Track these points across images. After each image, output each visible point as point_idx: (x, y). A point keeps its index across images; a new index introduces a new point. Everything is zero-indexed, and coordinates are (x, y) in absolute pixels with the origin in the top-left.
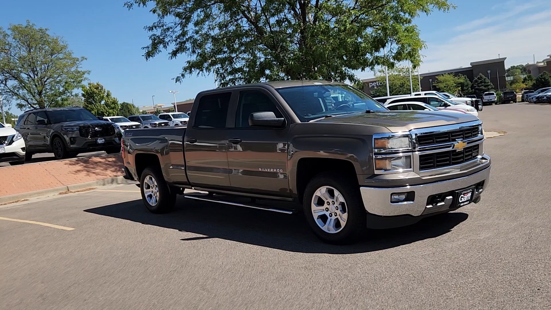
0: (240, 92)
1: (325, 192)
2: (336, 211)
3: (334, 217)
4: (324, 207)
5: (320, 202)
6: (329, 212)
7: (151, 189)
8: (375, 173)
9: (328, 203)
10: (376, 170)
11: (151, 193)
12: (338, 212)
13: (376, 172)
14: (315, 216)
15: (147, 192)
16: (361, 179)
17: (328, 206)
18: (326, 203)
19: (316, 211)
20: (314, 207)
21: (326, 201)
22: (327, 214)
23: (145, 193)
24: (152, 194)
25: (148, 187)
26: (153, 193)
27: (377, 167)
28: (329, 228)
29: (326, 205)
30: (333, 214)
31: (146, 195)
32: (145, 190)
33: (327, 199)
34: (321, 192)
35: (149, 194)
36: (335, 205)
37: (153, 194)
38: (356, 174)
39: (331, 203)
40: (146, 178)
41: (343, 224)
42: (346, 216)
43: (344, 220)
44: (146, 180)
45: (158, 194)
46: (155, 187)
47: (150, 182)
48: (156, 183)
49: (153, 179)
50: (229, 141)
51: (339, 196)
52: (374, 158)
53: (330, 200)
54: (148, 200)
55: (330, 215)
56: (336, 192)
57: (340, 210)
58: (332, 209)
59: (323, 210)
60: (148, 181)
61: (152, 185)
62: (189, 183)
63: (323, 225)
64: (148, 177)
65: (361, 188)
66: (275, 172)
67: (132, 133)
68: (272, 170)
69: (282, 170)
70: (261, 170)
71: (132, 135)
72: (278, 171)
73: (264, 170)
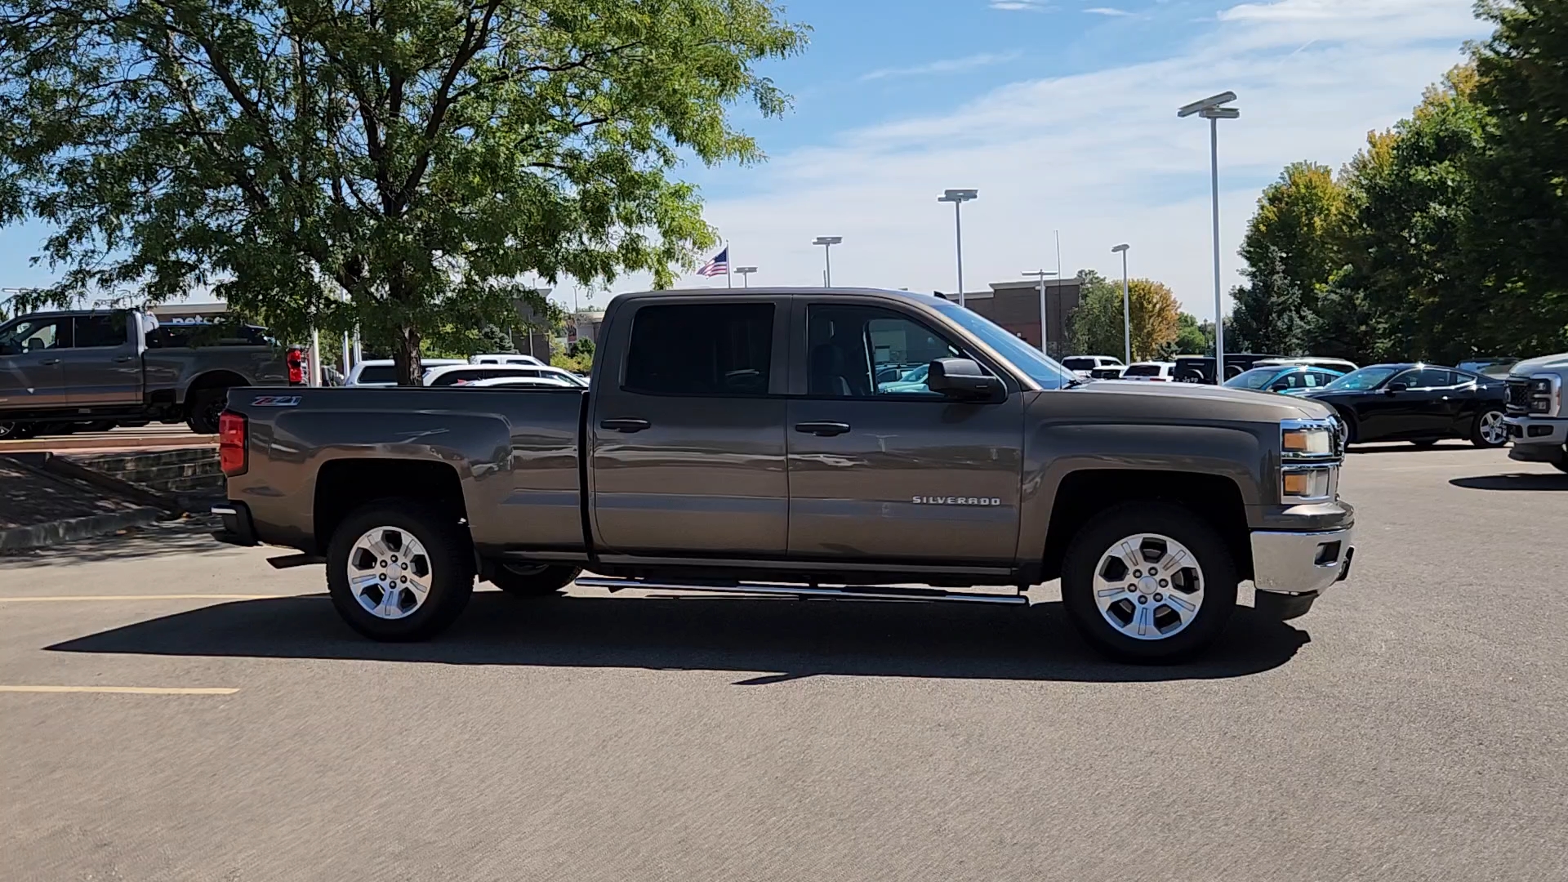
0: (809, 305)
1: (1138, 547)
2: (1160, 590)
3: (1152, 604)
4: (1125, 583)
5: (1116, 571)
6: (1138, 594)
7: (378, 569)
8: (1283, 502)
9: (1138, 574)
10: (1285, 495)
11: (377, 581)
12: (1169, 591)
13: (1285, 500)
14: (1103, 605)
15: (358, 579)
16: (1252, 515)
17: (1135, 581)
18: (1131, 571)
19: (1104, 592)
20: (1100, 583)
21: (1132, 569)
22: (1133, 597)
23: (350, 581)
24: (381, 583)
25: (367, 560)
26: (388, 580)
27: (1287, 489)
28: (1141, 629)
29: (1130, 578)
30: (1150, 598)
31: (356, 589)
32: (353, 572)
33: (1136, 564)
34: (1126, 548)
35: (372, 582)
36: (1158, 577)
37: (385, 584)
38: (1243, 505)
39: (1145, 573)
40: (368, 533)
41: (1187, 617)
42: (1197, 598)
43: (1192, 608)
44: (364, 542)
45: (427, 581)
46: (399, 563)
47: (383, 546)
48: (419, 549)
49: (407, 538)
50: (800, 429)
51: (1180, 555)
52: (1283, 469)
53: (1145, 567)
54: (364, 603)
55: (1143, 599)
56: (1174, 547)
57: (1177, 587)
58: (1147, 585)
59: (1123, 590)
60: (373, 543)
61: (388, 556)
62: (588, 545)
63: (1122, 624)
64: (381, 532)
65: (1252, 535)
66: (972, 505)
67: (294, 398)
68: (960, 501)
69: (998, 500)
70: (919, 501)
71: (295, 404)
72: (984, 502)
73: (931, 502)
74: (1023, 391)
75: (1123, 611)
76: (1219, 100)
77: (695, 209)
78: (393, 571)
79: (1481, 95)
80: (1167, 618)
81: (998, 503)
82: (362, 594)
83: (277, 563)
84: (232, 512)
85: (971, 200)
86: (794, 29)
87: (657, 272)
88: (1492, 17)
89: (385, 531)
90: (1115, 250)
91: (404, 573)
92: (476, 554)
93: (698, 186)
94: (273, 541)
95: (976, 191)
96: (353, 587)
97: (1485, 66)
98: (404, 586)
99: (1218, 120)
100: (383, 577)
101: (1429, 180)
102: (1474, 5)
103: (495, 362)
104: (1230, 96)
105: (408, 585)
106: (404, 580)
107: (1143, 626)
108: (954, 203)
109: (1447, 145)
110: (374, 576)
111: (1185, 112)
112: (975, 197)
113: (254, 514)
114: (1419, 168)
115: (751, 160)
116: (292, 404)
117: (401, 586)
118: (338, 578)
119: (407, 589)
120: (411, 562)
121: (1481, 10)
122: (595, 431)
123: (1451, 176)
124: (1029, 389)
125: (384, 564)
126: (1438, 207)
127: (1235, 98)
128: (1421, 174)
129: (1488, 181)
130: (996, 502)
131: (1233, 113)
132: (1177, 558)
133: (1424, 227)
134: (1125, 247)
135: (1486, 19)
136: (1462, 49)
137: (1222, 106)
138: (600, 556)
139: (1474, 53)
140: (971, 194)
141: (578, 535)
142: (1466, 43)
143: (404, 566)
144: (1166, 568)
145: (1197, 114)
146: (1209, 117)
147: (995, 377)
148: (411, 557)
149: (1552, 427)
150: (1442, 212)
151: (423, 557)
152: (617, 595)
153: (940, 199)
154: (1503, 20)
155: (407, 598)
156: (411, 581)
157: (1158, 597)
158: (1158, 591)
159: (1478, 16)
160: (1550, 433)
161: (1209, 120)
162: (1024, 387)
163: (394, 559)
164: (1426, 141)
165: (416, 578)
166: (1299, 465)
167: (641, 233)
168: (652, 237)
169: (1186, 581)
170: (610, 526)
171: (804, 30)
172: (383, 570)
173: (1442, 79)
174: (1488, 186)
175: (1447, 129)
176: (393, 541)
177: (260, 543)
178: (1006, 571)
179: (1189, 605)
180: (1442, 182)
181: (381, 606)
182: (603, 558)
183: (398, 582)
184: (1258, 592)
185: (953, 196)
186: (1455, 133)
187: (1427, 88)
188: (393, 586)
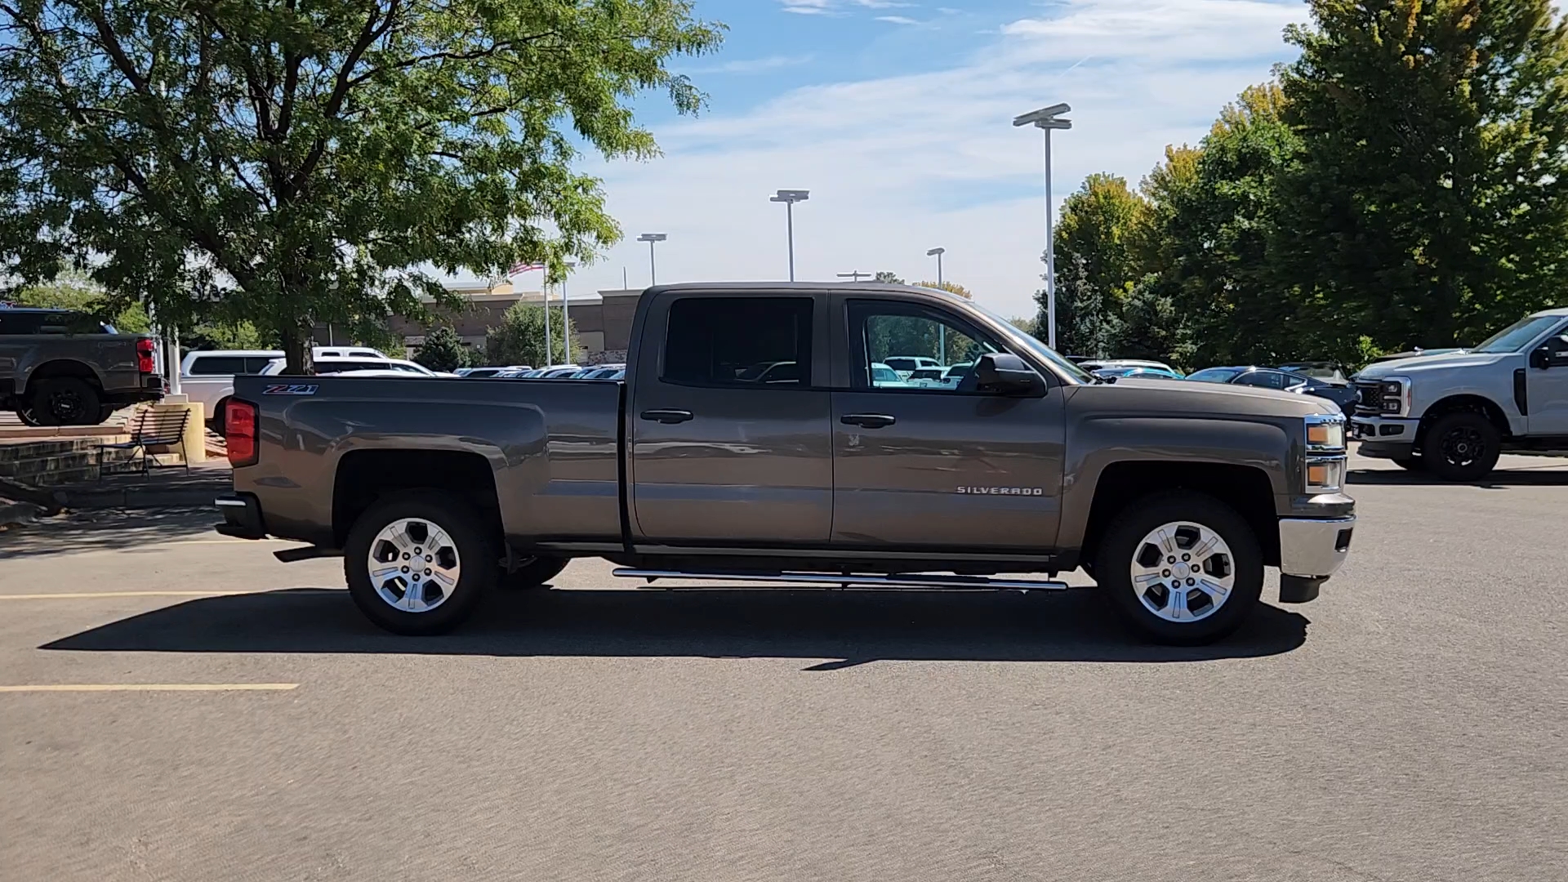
0: (848, 300)
1: (1173, 535)
2: (1192, 575)
3: (1185, 588)
4: (1159, 569)
5: (1151, 557)
6: (1172, 578)
7: (400, 562)
8: (1307, 492)
9: (1171, 560)
10: (1309, 485)
11: (399, 573)
12: (1201, 575)
13: (1309, 490)
14: (1140, 589)
15: (379, 572)
16: (1281, 503)
17: (1169, 567)
18: (1165, 558)
19: (1141, 577)
20: (1137, 569)
21: (1166, 555)
22: (1167, 582)
23: (371, 575)
24: (404, 576)
26: (411, 573)
27: (1311, 480)
28: (1175, 611)
29: (1164, 564)
30: (1184, 583)
31: (378, 583)
32: (373, 564)
33: (1171, 550)
34: (1162, 536)
35: (394, 575)
36: (1190, 563)
37: (408, 577)
38: (1273, 495)
39: (1179, 559)
40: (390, 526)
41: (1218, 601)
42: (1229, 582)
43: (1223, 591)
44: (386, 535)
45: (455, 573)
46: (423, 555)
47: (407, 538)
48: (446, 541)
49: (433, 529)
50: (845, 421)
51: (1212, 542)
52: (1307, 461)
53: (1178, 553)
54: (386, 596)
55: (1176, 584)
56: (1206, 534)
57: (1207, 572)
58: (1180, 570)
59: (1157, 575)
60: (396, 535)
61: (411, 548)
62: (626, 536)
63: (1157, 607)
64: (405, 524)
65: (1282, 522)
66: (1016, 495)
67: (310, 387)
68: (1004, 491)
69: (1040, 491)
70: (964, 491)
71: (312, 393)
72: (1027, 492)
73: (975, 492)
74: (1062, 386)
75: (1159, 596)
76: (1055, 111)
77: (598, 203)
78: (417, 563)
79: (1289, 116)
80: (1199, 601)
81: (1040, 493)
82: (383, 587)
83: (284, 556)
84: (243, 504)
85: (802, 201)
86: (710, 28)
87: (552, 266)
88: (1299, 42)
89: (409, 523)
90: (931, 253)
91: (428, 565)
92: (507, 546)
93: (601, 180)
94: (281, 535)
95: (808, 192)
96: (374, 580)
97: (1292, 88)
98: (428, 578)
99: (1052, 130)
100: (405, 570)
101: (1233, 194)
102: (1284, 30)
103: (337, 354)
104: (1064, 108)
105: (433, 577)
106: (428, 572)
107: (1177, 609)
108: (786, 203)
109: (1250, 162)
110: (396, 569)
111: (1020, 121)
112: (807, 198)
113: (265, 508)
114: (1224, 182)
115: (648, 156)
116: (308, 392)
117: (424, 579)
118: (357, 572)
119: (432, 582)
120: (436, 554)
121: (1290, 35)
122: (633, 422)
123: (1253, 190)
124: (1067, 384)
125: (407, 556)
126: (1241, 219)
127: (1069, 109)
128: (1225, 188)
129: (1299, 196)
130: (1038, 492)
131: (1066, 124)
132: (1209, 545)
133: (1230, 238)
134: (940, 251)
135: (1294, 44)
136: (1271, 71)
137: (1056, 117)
138: (636, 546)
139: (1282, 74)
140: (803, 195)
141: (615, 526)
142: (1275, 65)
143: (428, 558)
144: (1198, 554)
145: (1033, 123)
146: (1043, 128)
147: (1035, 372)
148: (436, 549)
149: (1403, 426)
150: (1246, 224)
151: (450, 549)
152: (655, 584)
153: (772, 199)
154: (1309, 45)
155: (432, 590)
156: (436, 573)
157: (1191, 582)
158: (1190, 576)
159: (1287, 40)
160: (1401, 432)
161: (1044, 131)
162: (1062, 383)
163: (418, 551)
164: (1230, 157)
165: (442, 570)
166: (1319, 458)
167: (536, 226)
168: (548, 230)
169: (1217, 566)
170: (648, 516)
171: (719, 29)
172: (406, 563)
173: (1237, 99)
174: (1298, 201)
175: (1248, 147)
176: (418, 534)
177: (268, 535)
178: (1044, 558)
179: (1220, 589)
180: (1245, 196)
181: (405, 599)
182: (640, 549)
183: (422, 574)
184: (1284, 576)
185: (787, 197)
186: (1256, 150)
187: (1225, 107)
188: (416, 578)
